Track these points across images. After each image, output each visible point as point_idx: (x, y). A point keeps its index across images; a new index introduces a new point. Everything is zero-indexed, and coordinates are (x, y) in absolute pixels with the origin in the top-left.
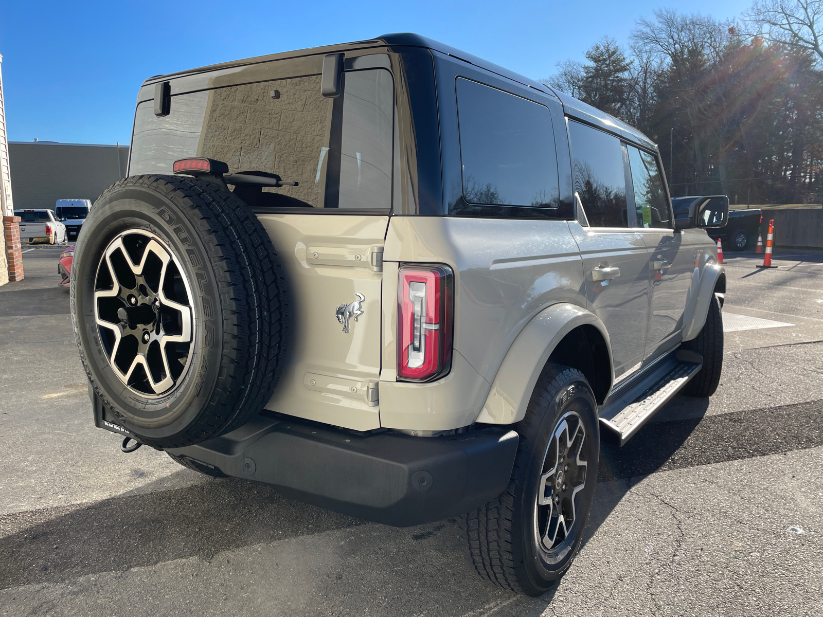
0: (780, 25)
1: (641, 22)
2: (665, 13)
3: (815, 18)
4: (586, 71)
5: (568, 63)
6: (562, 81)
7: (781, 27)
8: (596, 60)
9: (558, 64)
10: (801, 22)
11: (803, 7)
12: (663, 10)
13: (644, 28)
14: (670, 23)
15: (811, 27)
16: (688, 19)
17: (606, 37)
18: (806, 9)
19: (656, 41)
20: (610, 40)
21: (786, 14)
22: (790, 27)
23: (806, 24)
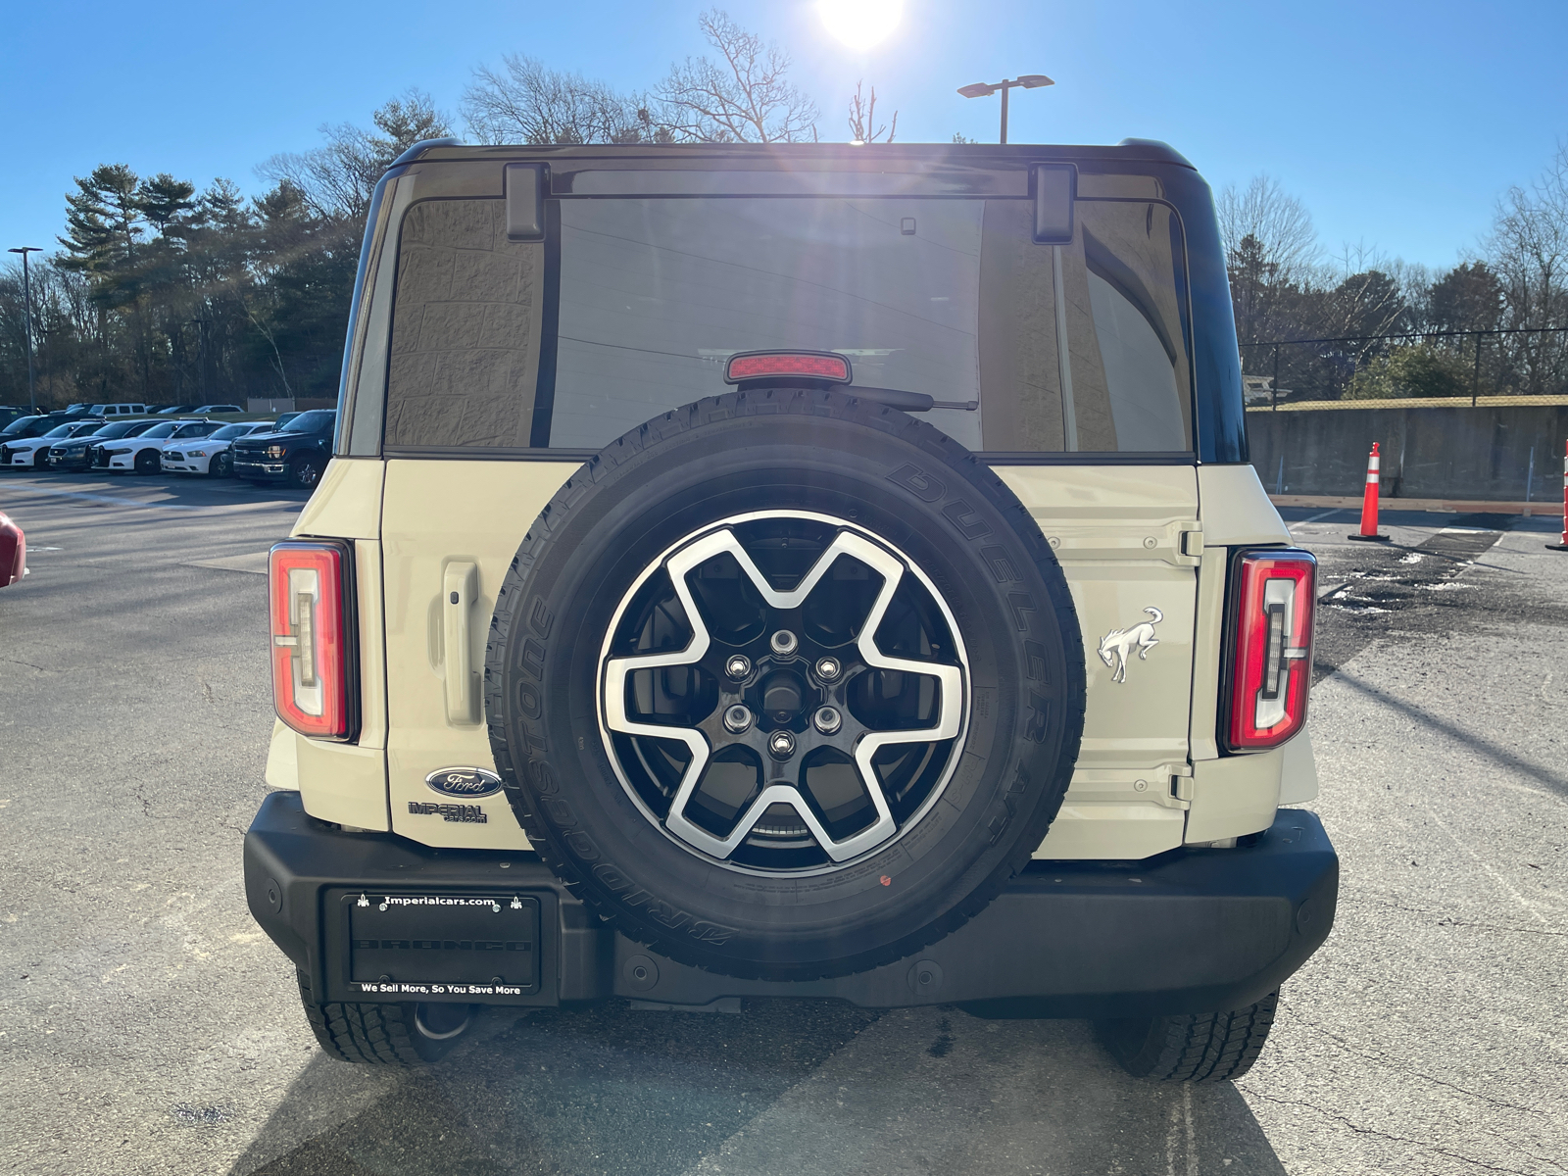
0: (714, 115)
1: (482, 74)
2: (524, 64)
3: (763, 112)
4: (377, 149)
5: (344, 129)
6: (335, 162)
7: (715, 118)
8: (396, 131)
9: (324, 129)
10: (743, 114)
11: (745, 89)
12: (520, 57)
13: (488, 85)
14: (533, 84)
15: (758, 124)
16: (562, 83)
17: (415, 90)
18: (749, 94)
19: (512, 112)
20: (423, 97)
21: (720, 98)
22: (729, 119)
23: (751, 119)
